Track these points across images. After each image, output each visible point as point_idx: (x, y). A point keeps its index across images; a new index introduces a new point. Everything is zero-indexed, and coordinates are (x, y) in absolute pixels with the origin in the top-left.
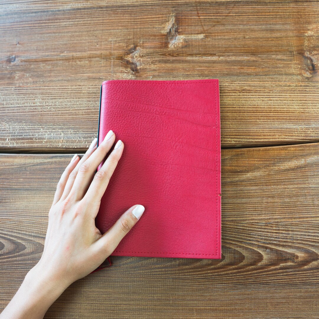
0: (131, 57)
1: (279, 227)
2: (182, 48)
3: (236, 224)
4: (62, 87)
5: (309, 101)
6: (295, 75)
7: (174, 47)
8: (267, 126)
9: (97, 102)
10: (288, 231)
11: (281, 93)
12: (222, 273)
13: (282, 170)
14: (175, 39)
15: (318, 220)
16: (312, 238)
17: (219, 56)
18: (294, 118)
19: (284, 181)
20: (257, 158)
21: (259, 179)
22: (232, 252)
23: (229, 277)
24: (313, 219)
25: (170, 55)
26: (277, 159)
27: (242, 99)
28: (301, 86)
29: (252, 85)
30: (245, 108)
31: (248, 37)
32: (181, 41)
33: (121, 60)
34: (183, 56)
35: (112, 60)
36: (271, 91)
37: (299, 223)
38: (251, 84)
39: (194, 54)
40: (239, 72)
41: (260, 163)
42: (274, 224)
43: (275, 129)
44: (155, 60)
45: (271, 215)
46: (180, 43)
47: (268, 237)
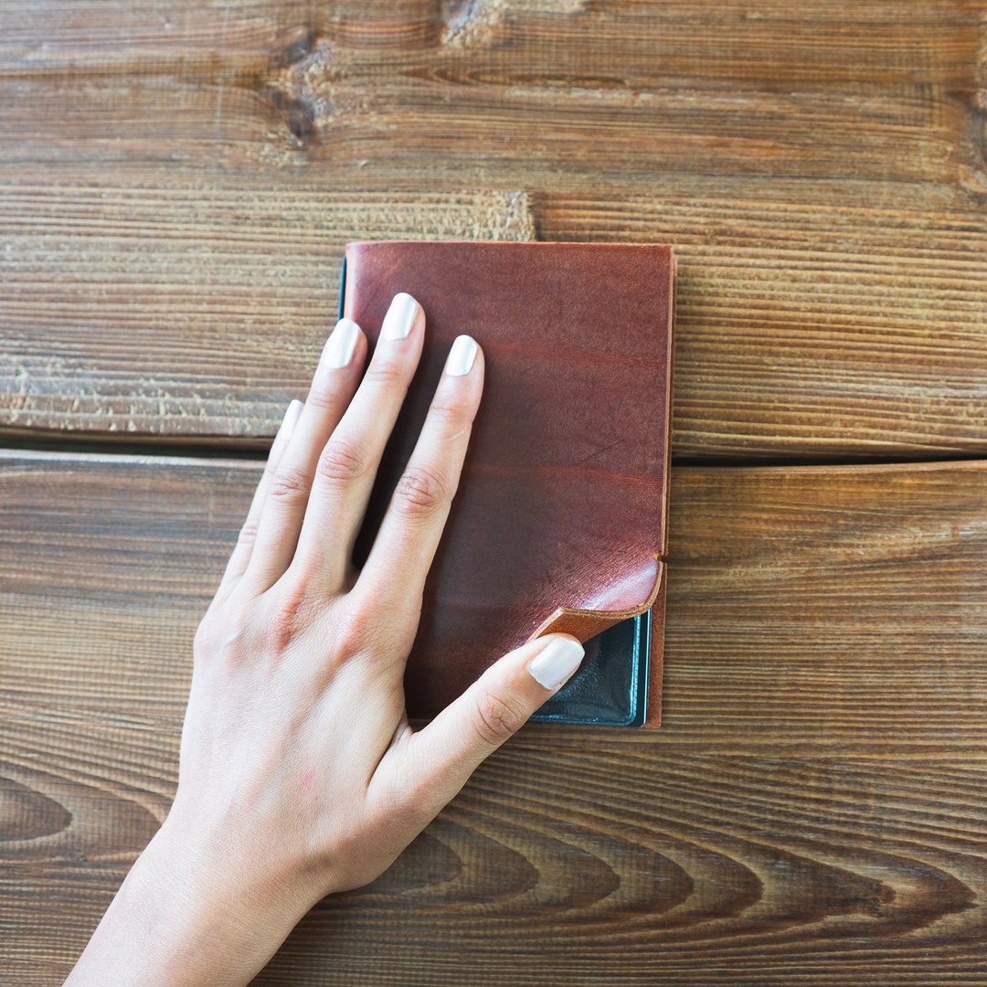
0: (293, 77)
1: (830, 781)
2: (494, 48)
3: (668, 760)
4: (29, 189)
5: (976, 289)
6: (931, 181)
7: (463, 44)
8: (802, 383)
9: (154, 255)
10: (866, 795)
11: (868, 252)
12: (604, 938)
13: (862, 562)
14: (470, 12)
15: (980, 762)
16: (952, 826)
17: (637, 90)
18: (908, 356)
19: (863, 607)
20: (767, 511)
21: (768, 592)
22: (646, 865)
23: (629, 951)
24: (960, 756)
25: (442, 74)
26: (845, 517)
27: (713, 269)
28: (949, 228)
29: (757, 213)
30: (720, 305)
31: (756, 15)
32: (493, 19)
33: (255, 89)
34: (497, 83)
35: (220, 89)
36: (828, 240)
37: (909, 769)
38: (754, 209)
39: (536, 76)
40: (711, 160)
41: (779, 529)
42: (812, 769)
43: (830, 395)
44: (386, 93)
45: (803, 733)
46: (485, 29)
47: (785, 814)
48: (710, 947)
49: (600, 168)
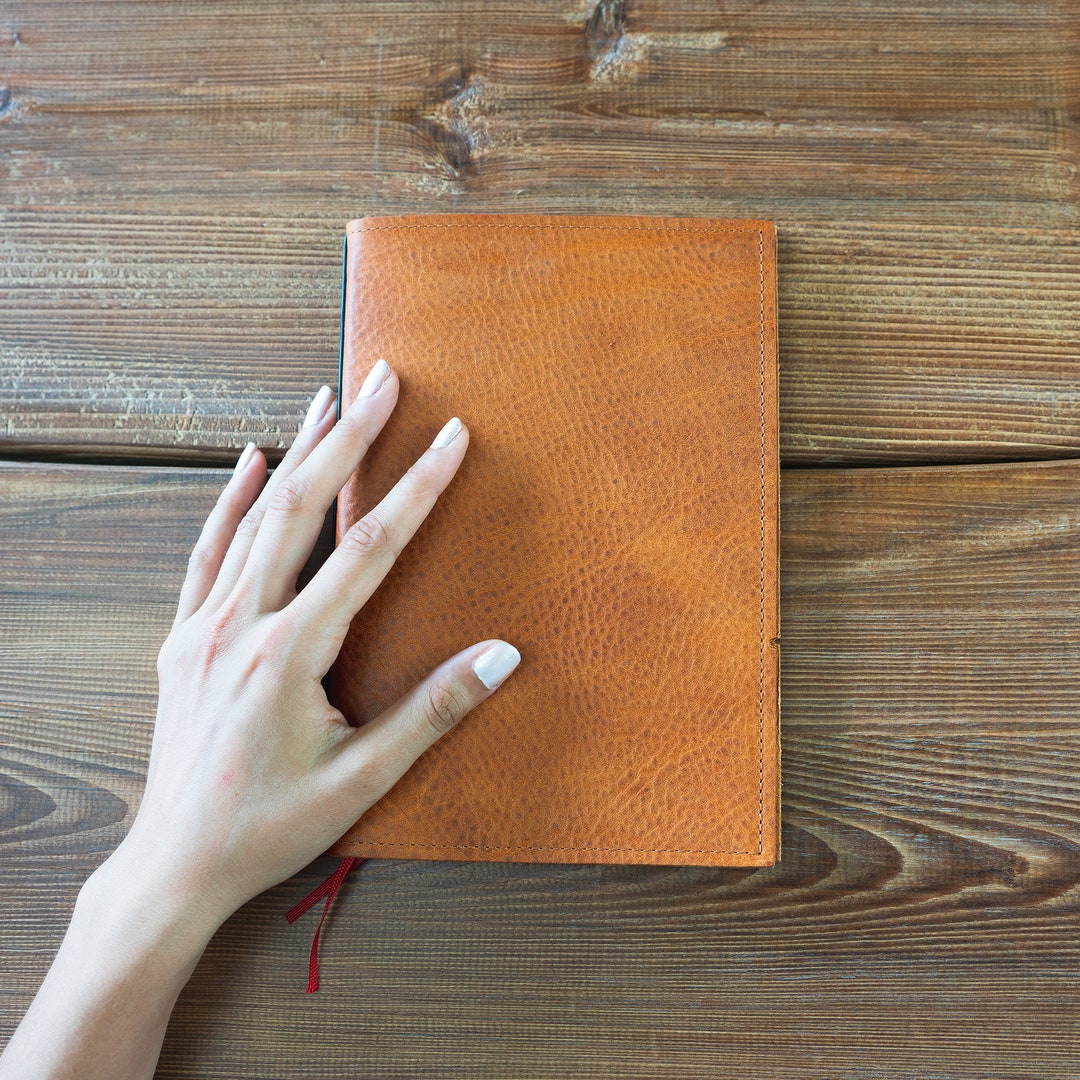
0: (448, 110)
1: (963, 758)
2: (641, 82)
3: (810, 741)
4: (190, 218)
6: (1057, 200)
7: (611, 79)
8: (940, 390)
9: (317, 281)
10: (998, 771)
11: (999, 268)
12: (753, 913)
13: (986, 553)
14: (616, 48)
17: (777, 121)
18: (1039, 363)
19: (988, 594)
20: (896, 507)
21: (899, 582)
23: (777, 926)
25: (592, 108)
26: (969, 511)
27: (854, 287)
28: (1074, 244)
29: (893, 234)
30: (861, 320)
31: (887, 48)
32: (638, 55)
33: (412, 123)
34: (644, 116)
35: (378, 122)
36: (960, 258)
37: (1037, 745)
38: (890, 230)
39: (681, 110)
40: (849, 186)
41: (907, 523)
42: (946, 747)
43: (966, 401)
44: (538, 126)
45: (936, 713)
46: (632, 65)
47: (921, 789)
48: (855, 919)
49: (744, 195)
